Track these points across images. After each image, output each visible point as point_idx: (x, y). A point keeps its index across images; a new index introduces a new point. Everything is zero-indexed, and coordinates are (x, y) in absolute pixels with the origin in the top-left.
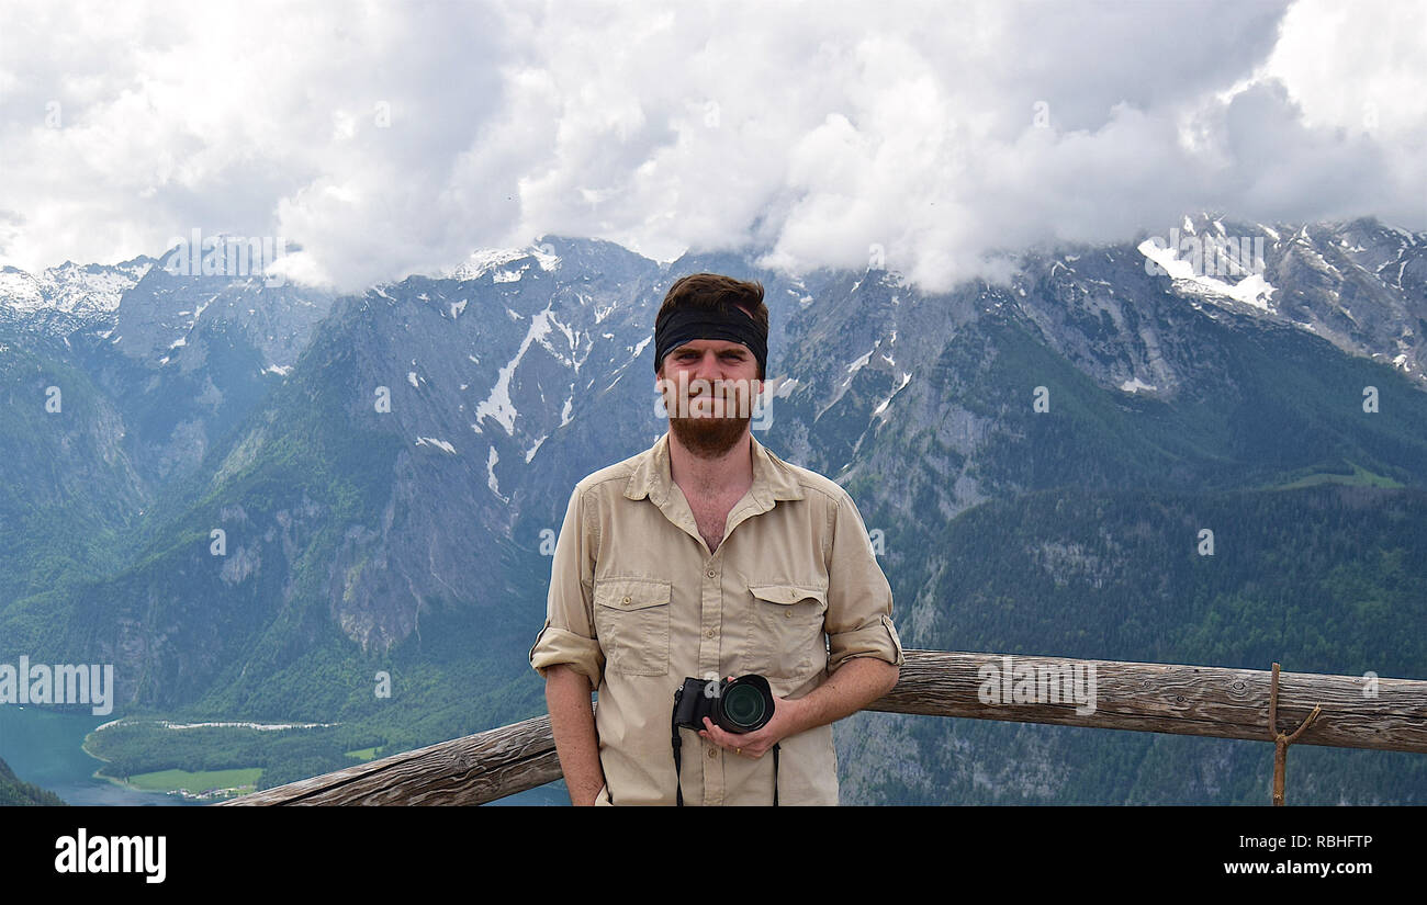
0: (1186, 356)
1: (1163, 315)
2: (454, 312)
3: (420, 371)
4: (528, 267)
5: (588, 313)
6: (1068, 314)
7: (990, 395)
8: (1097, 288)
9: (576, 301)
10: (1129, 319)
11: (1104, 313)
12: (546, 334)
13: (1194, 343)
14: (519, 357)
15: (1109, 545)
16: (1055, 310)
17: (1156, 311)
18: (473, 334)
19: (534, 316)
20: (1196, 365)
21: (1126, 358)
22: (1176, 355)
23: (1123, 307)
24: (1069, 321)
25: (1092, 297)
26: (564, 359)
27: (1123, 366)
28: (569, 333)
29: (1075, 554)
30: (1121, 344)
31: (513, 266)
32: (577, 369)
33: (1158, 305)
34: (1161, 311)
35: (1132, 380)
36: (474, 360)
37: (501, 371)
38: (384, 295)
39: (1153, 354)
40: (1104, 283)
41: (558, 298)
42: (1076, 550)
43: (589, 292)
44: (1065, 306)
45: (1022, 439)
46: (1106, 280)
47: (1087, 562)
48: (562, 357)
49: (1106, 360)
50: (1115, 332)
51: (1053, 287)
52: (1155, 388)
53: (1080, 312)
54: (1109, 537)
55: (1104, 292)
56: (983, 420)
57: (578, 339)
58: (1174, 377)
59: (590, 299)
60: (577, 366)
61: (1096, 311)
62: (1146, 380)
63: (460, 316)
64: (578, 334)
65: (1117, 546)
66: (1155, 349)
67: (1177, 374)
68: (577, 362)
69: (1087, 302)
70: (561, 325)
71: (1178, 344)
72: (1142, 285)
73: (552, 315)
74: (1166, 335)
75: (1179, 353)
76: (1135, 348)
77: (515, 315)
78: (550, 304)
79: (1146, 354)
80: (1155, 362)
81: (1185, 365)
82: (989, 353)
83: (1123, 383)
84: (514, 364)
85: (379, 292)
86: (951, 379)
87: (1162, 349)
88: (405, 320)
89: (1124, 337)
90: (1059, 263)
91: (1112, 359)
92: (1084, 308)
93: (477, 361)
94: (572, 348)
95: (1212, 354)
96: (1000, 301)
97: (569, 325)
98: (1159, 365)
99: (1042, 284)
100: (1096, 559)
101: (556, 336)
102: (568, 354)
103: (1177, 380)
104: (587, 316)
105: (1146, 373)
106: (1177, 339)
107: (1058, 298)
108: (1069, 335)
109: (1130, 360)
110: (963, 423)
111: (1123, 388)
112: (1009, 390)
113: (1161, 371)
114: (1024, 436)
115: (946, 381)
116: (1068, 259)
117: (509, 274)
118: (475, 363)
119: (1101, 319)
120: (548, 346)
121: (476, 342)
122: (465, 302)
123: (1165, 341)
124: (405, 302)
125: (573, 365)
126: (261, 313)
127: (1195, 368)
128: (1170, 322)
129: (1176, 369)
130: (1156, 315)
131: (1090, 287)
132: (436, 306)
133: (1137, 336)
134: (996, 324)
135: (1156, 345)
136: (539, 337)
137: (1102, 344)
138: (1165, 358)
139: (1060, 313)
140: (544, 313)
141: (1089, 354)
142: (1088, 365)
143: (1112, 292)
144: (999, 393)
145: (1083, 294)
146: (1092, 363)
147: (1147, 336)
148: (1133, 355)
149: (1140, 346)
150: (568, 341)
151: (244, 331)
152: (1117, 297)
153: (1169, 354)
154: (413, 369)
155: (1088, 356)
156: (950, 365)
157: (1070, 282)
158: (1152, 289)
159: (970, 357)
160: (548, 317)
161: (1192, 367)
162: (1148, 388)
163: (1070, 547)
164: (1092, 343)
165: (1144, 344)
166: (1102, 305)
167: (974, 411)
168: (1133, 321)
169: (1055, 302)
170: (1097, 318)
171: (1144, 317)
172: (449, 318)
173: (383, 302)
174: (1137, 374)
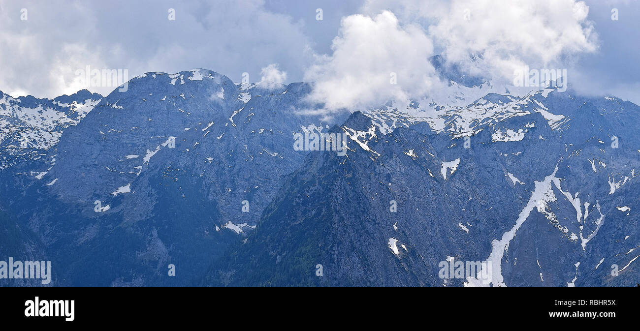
2: (444, 172)
3: (402, 238)
4: (533, 125)
5: (602, 184)
9: (587, 167)
12: (549, 204)
14: (516, 227)
18: (464, 198)
19: (536, 182)
26: (570, 233)
28: (576, 203)
31: (515, 123)
32: (584, 245)
36: (464, 228)
37: (495, 243)
38: (365, 146)
41: (566, 163)
43: (603, 158)
48: (567, 231)
57: (587, 211)
60: (585, 242)
63: (451, 177)
64: (587, 205)
68: (585, 237)
70: (568, 195)
77: (515, 180)
78: (557, 169)
84: (509, 236)
85: (362, 145)
88: (389, 178)
93: (467, 230)
94: (579, 221)
97: (576, 195)
101: (559, 206)
102: (575, 228)
104: (599, 185)
117: (510, 132)
118: (465, 231)
120: (551, 216)
121: (468, 208)
122: (458, 161)
124: (391, 157)
125: (580, 241)
126: (220, 162)
132: (424, 164)
136: (541, 207)
140: (548, 179)
150: (576, 213)
151: (200, 180)
154: (394, 235)
160: (552, 183)
172: (438, 179)
173: (363, 155)
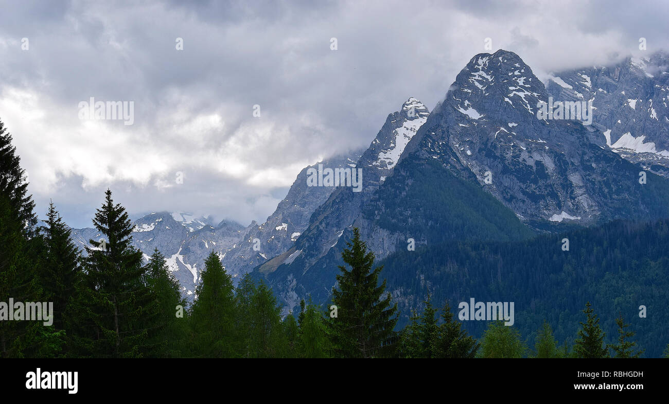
0: (606, 190)
1: (588, 160)
6: (505, 166)
7: (401, 215)
8: (533, 145)
10: (560, 166)
11: (538, 163)
13: (614, 180)
15: (422, 283)
16: (496, 163)
17: (582, 158)
20: (615, 196)
21: (554, 195)
22: (597, 191)
23: (555, 157)
24: (505, 171)
25: (529, 152)
27: (551, 202)
29: (398, 296)
30: (550, 186)
33: (584, 153)
34: (586, 158)
35: (560, 213)
39: (578, 192)
40: (541, 141)
42: (399, 293)
44: (503, 159)
45: (423, 245)
46: (542, 139)
47: (406, 301)
49: (535, 198)
50: (546, 176)
51: (495, 147)
52: (579, 218)
53: (515, 163)
54: (422, 277)
55: (540, 149)
56: (396, 235)
58: (597, 208)
59: (214, 243)
61: (531, 162)
62: (571, 212)
65: (429, 283)
66: (581, 187)
67: (599, 205)
69: (525, 155)
71: (599, 182)
72: (573, 140)
73: (181, 258)
74: (589, 175)
75: (600, 189)
76: (563, 188)
79: (572, 192)
80: (580, 198)
81: (605, 197)
82: (407, 185)
83: (551, 216)
86: (380, 210)
87: (586, 187)
89: (554, 180)
90: (502, 129)
91: (543, 197)
92: (520, 160)
95: (629, 187)
96: (438, 154)
98: (584, 200)
99: (486, 145)
100: (412, 297)
103: (599, 210)
105: (571, 206)
106: (599, 178)
107: (498, 154)
108: (507, 181)
109: (557, 197)
110: (381, 240)
111: (550, 219)
112: (418, 209)
113: (585, 205)
114: (426, 242)
115: (376, 212)
116: (510, 125)
119: (534, 168)
123: (588, 180)
127: (614, 199)
128: (594, 165)
129: (598, 202)
130: (582, 162)
131: (528, 145)
133: (566, 179)
134: (417, 162)
135: (581, 184)
137: (533, 186)
138: (589, 194)
139: (499, 165)
141: (521, 195)
142: (521, 204)
143: (547, 148)
144: (410, 212)
145: (521, 150)
146: (524, 201)
147: (575, 178)
148: (561, 195)
149: (568, 186)
152: (551, 152)
153: (591, 191)
155: (521, 196)
156: (378, 200)
157: (510, 142)
158: (580, 141)
159: (393, 190)
161: (611, 198)
162: (572, 218)
163: (395, 292)
164: (524, 186)
165: (571, 183)
166: (537, 157)
167: (388, 229)
168: (563, 167)
169: (495, 158)
170: (531, 167)
171: (573, 164)
174: (565, 208)
